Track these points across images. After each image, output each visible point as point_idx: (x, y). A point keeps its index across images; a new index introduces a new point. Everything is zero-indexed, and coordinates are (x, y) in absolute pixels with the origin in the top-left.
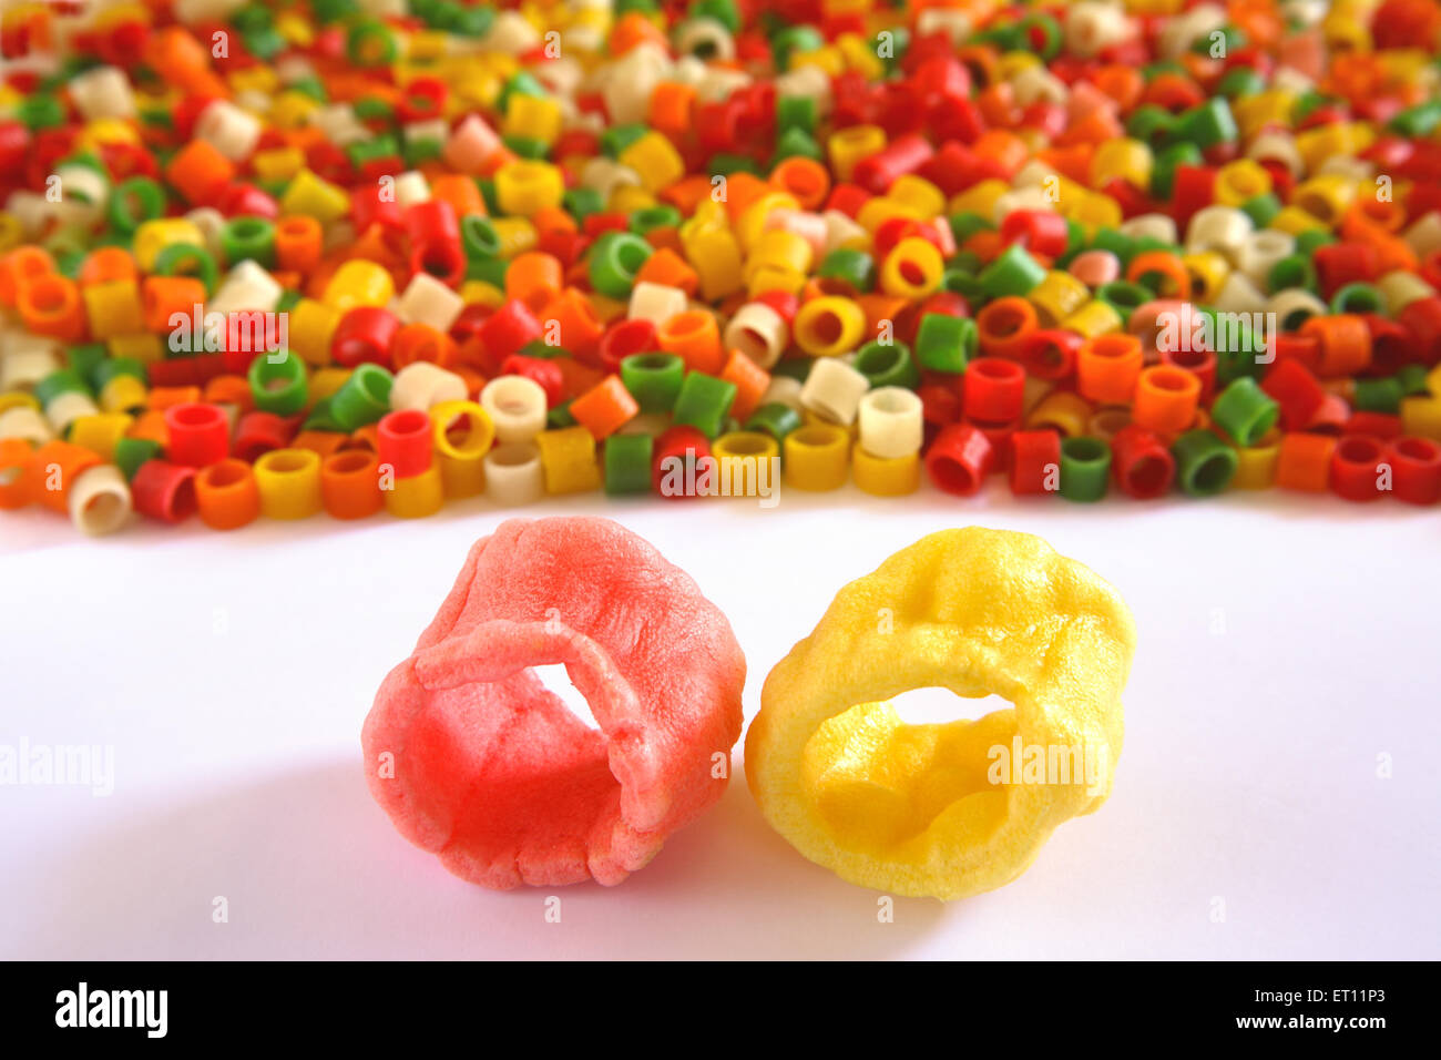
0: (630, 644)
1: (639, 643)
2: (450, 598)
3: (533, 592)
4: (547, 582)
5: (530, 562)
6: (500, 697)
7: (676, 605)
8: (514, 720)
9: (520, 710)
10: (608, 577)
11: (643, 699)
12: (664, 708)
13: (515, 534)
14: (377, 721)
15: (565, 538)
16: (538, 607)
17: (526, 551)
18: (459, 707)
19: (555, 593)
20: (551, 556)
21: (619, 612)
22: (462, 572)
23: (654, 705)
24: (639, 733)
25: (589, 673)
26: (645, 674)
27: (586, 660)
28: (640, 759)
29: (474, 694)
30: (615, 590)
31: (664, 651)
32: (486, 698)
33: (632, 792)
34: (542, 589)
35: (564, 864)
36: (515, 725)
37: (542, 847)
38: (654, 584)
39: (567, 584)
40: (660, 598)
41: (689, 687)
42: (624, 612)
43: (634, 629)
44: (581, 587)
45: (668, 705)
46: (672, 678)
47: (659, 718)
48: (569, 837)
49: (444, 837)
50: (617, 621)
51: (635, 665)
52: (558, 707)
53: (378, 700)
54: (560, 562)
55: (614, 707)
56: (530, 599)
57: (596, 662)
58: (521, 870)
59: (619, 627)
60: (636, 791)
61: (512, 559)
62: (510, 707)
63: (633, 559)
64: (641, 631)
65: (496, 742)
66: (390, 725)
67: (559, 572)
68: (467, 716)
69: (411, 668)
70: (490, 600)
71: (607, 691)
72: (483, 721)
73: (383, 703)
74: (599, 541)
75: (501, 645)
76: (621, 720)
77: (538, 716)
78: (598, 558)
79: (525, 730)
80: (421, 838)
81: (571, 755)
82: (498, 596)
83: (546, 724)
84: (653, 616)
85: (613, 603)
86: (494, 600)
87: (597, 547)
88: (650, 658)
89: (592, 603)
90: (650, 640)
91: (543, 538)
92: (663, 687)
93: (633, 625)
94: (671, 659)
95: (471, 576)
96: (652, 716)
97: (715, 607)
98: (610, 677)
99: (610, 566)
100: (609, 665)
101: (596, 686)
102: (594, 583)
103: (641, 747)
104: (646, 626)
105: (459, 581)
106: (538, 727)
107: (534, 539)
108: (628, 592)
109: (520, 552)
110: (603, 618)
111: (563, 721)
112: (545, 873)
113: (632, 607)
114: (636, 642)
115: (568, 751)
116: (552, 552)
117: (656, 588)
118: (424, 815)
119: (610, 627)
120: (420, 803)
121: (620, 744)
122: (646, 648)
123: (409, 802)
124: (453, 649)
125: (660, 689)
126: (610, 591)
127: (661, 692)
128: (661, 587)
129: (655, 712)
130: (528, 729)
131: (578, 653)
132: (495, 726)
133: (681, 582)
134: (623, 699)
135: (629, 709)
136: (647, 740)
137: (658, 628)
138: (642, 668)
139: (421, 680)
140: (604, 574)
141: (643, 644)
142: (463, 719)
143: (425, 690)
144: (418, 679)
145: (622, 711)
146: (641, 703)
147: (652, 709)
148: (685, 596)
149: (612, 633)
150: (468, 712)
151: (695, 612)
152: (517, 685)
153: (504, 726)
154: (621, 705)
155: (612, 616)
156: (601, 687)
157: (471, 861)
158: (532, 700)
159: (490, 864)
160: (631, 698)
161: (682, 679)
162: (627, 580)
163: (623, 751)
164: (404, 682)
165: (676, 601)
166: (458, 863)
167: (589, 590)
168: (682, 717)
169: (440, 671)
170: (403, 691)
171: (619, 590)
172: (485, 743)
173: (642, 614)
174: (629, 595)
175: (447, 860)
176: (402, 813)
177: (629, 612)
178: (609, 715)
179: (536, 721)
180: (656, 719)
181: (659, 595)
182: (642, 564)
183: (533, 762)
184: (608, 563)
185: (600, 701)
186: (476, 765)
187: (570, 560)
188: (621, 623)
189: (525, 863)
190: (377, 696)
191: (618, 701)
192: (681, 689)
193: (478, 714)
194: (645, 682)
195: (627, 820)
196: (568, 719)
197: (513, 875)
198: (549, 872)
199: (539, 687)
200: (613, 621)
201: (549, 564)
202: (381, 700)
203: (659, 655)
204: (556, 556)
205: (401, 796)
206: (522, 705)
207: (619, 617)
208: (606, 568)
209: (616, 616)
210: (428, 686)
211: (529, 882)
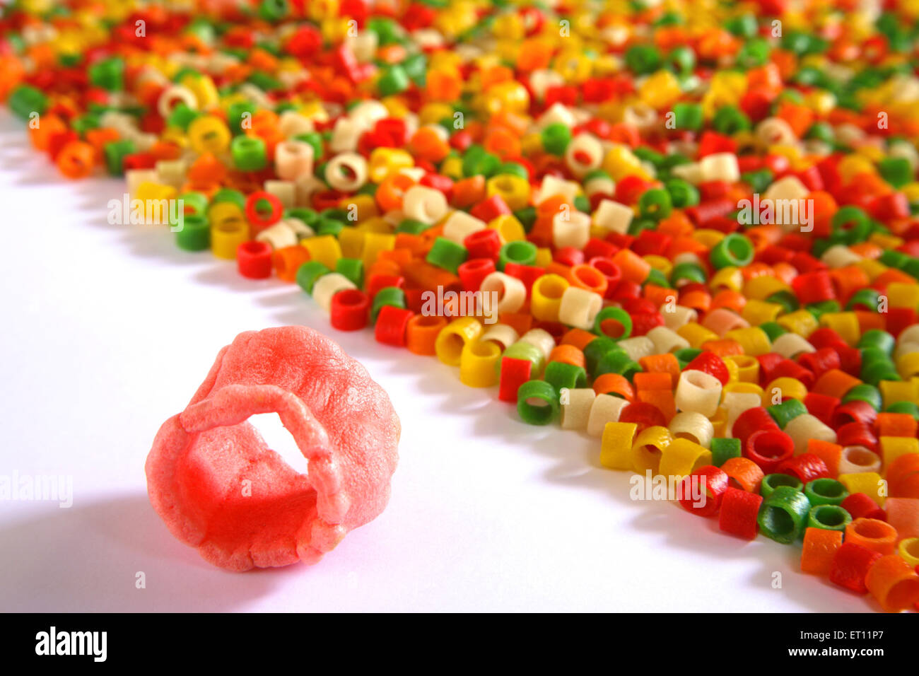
0: (322, 405)
1: (328, 404)
2: (204, 383)
3: (258, 373)
4: (267, 366)
5: (256, 354)
6: (239, 452)
7: (353, 382)
8: (248, 467)
9: (253, 461)
10: (308, 363)
11: (331, 437)
12: (345, 442)
13: (246, 340)
14: (155, 455)
15: (279, 339)
16: (262, 381)
17: (253, 348)
18: (211, 457)
19: (273, 373)
20: (270, 350)
21: (315, 385)
22: (213, 367)
23: (338, 441)
24: (327, 456)
25: (294, 416)
26: (332, 422)
27: (292, 408)
28: (329, 473)
29: (222, 449)
30: (312, 371)
31: (345, 410)
32: (230, 453)
33: (324, 496)
34: (264, 371)
35: (281, 551)
36: (249, 470)
37: (267, 542)
38: (338, 368)
39: (281, 367)
40: (343, 378)
41: (361, 430)
42: (318, 386)
43: (325, 396)
44: (289, 369)
45: (347, 440)
46: (350, 425)
47: (341, 449)
48: (284, 535)
49: (201, 535)
50: (314, 390)
51: (326, 415)
52: (277, 460)
53: (156, 441)
54: (276, 353)
55: (311, 438)
56: (256, 377)
57: (298, 409)
58: (252, 557)
59: (315, 395)
60: (326, 495)
61: (244, 354)
62: (246, 459)
63: (324, 352)
64: (330, 397)
65: (236, 480)
66: (164, 457)
67: (276, 359)
68: (217, 463)
69: (177, 420)
70: (230, 379)
71: (306, 427)
72: (228, 466)
73: (159, 443)
74: (301, 340)
75: (236, 399)
76: (315, 446)
77: (265, 465)
78: (301, 350)
79: (256, 473)
80: (185, 536)
81: (286, 489)
82: (236, 376)
83: (269, 471)
84: (337, 388)
85: (311, 379)
86: (233, 378)
87: (301, 344)
88: (335, 413)
89: (297, 379)
90: (335, 403)
91: (265, 339)
92: (344, 430)
93: (324, 394)
94: (350, 415)
95: (218, 368)
96: (337, 447)
97: (378, 385)
98: (308, 419)
99: (309, 356)
100: (307, 412)
101: (298, 425)
102: (299, 367)
103: (329, 465)
104: (333, 394)
105: (210, 373)
106: (265, 472)
107: (259, 340)
108: (321, 373)
109: (250, 348)
110: (304, 388)
111: (281, 469)
112: (268, 558)
113: (323, 382)
114: (326, 403)
115: (284, 486)
116: (271, 348)
117: (339, 371)
118: (187, 520)
119: (309, 393)
120: (184, 512)
121: (315, 463)
122: (333, 408)
123: (177, 512)
124: (205, 405)
125: (341, 431)
126: (309, 372)
127: (343, 433)
128: (343, 370)
129: (339, 445)
130: (258, 473)
131: (286, 404)
132: (236, 470)
133: (357, 367)
134: (317, 433)
135: (321, 439)
136: (333, 461)
137: (341, 395)
138: (330, 419)
139: (184, 426)
140: (305, 361)
141: (331, 405)
142: (214, 463)
143: (187, 433)
144: (181, 425)
145: (316, 441)
146: (330, 438)
147: (337, 443)
148: (359, 377)
149: (310, 398)
150: (218, 460)
151: (366, 387)
152: (250, 445)
153: (242, 470)
154: (315, 436)
155: (311, 387)
156: (302, 426)
157: (219, 551)
158: (260, 455)
159: (232, 553)
160: (323, 433)
161: (357, 425)
162: (320, 364)
163: (317, 468)
164: (173, 428)
165: (353, 380)
166: (211, 553)
167: (295, 371)
168: (357, 448)
169: (196, 418)
170: (172, 434)
171: (315, 371)
172: (229, 480)
173: (329, 387)
174: (321, 375)
175: (203, 551)
176: (172, 519)
177: (322, 385)
178: (308, 444)
179: (263, 468)
180: (339, 449)
181: (341, 375)
182: (330, 355)
183: (261, 492)
184: (308, 353)
185: (301, 435)
186: (223, 493)
187: (283, 352)
188: (316, 391)
189: (255, 552)
190: (155, 438)
191: (313, 434)
192: (356, 431)
193: (225, 462)
194: (332, 427)
195: (321, 517)
196: (285, 468)
197: (248, 560)
198: (271, 557)
199: (264, 447)
200: (311, 390)
201: (268, 355)
202: (158, 441)
203: (342, 412)
204: (273, 350)
205: (172, 507)
206: (254, 459)
207: (315, 388)
208: (306, 357)
209: (313, 387)
210: (188, 430)
211: (258, 565)
